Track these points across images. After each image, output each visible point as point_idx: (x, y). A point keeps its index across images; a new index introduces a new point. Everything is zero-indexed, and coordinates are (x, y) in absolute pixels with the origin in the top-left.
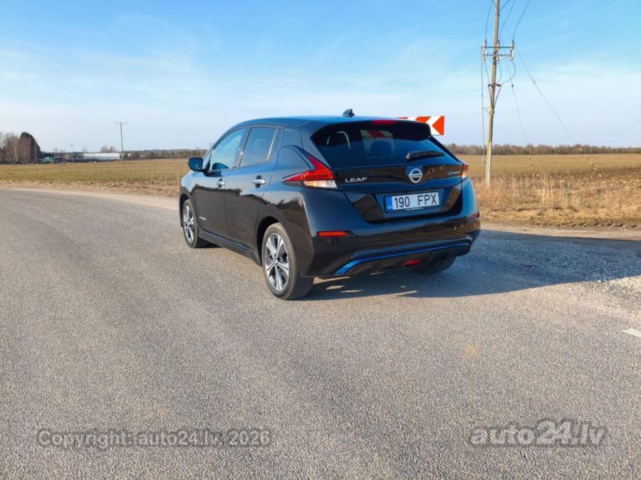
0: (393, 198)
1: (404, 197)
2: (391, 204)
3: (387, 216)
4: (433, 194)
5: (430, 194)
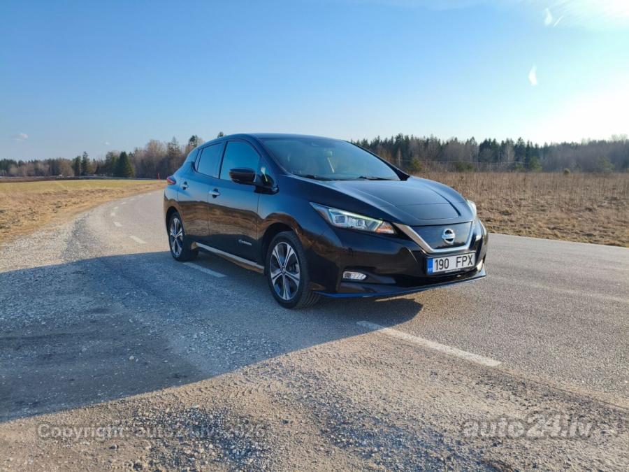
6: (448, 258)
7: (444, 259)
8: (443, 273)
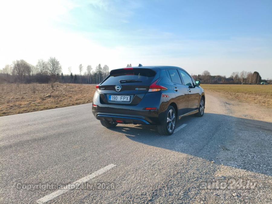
0: (112, 96)
1: (115, 96)
2: (111, 98)
3: (109, 102)
4: (127, 96)
5: (126, 96)
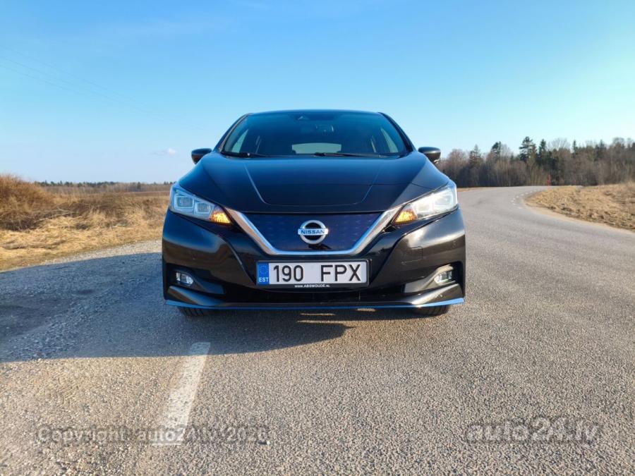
6: (302, 265)
7: (292, 265)
8: (291, 288)
